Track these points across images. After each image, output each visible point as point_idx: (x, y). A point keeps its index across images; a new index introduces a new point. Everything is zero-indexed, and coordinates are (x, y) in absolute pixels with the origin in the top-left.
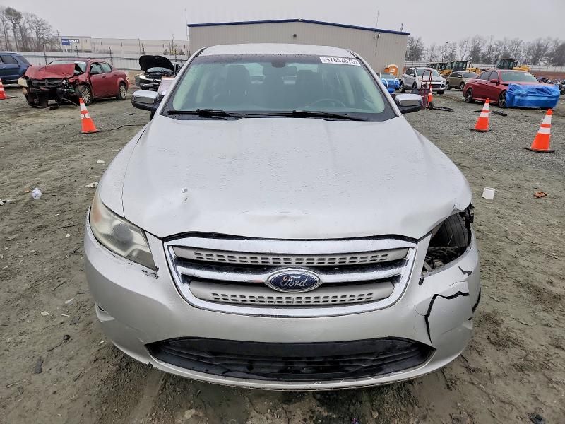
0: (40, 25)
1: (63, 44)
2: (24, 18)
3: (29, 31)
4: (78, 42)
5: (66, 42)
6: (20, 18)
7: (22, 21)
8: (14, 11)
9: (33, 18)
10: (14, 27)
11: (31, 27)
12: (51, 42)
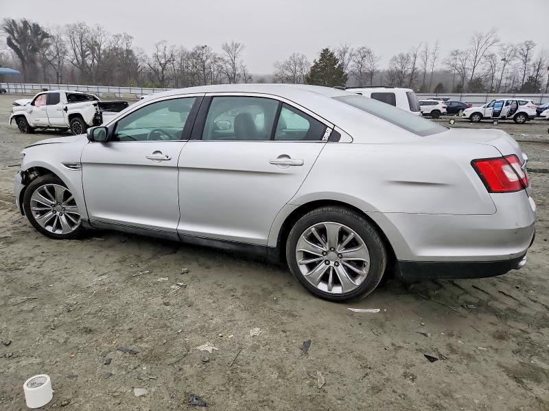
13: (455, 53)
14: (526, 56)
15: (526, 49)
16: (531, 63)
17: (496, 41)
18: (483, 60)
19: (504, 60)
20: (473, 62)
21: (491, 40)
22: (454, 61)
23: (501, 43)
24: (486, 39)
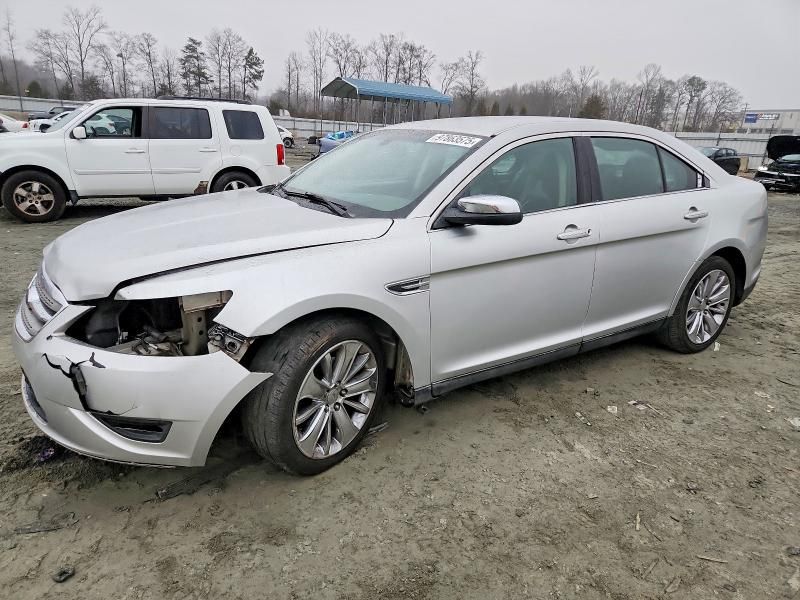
0: (727, 96)
1: (747, 120)
2: (708, 88)
3: (708, 105)
4: (777, 118)
5: (753, 118)
6: (704, 88)
7: (703, 93)
8: (699, 80)
9: (721, 88)
10: (691, 101)
11: (713, 100)
12: (733, 119)
13: (44, 35)
14: (149, 54)
15: (145, 45)
16: (157, 65)
17: (102, 26)
18: (91, 52)
19: (120, 55)
20: (78, 54)
21: (95, 24)
22: (46, 47)
23: (110, 30)
24: (87, 20)
